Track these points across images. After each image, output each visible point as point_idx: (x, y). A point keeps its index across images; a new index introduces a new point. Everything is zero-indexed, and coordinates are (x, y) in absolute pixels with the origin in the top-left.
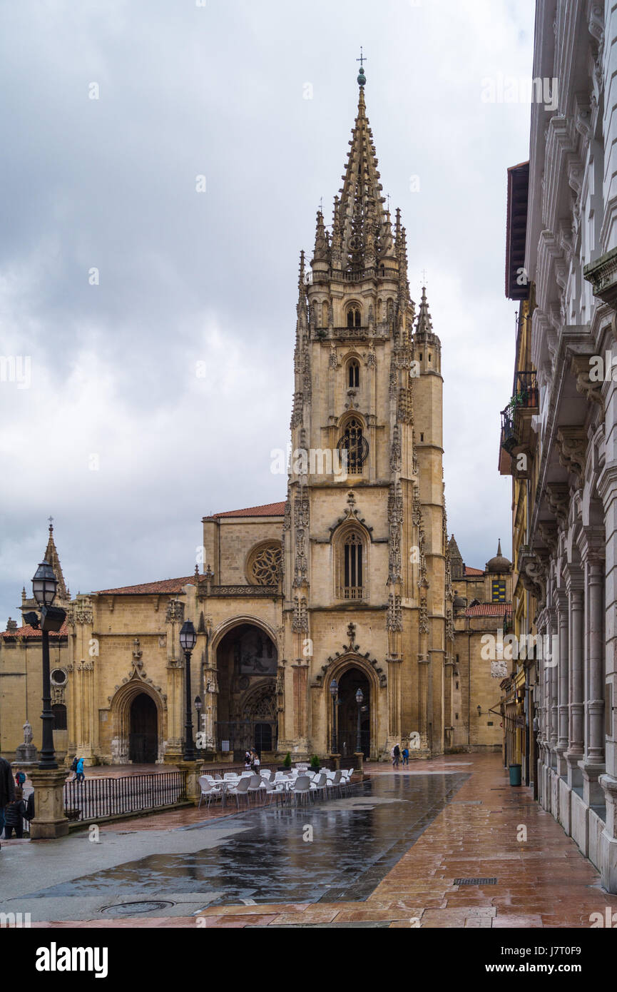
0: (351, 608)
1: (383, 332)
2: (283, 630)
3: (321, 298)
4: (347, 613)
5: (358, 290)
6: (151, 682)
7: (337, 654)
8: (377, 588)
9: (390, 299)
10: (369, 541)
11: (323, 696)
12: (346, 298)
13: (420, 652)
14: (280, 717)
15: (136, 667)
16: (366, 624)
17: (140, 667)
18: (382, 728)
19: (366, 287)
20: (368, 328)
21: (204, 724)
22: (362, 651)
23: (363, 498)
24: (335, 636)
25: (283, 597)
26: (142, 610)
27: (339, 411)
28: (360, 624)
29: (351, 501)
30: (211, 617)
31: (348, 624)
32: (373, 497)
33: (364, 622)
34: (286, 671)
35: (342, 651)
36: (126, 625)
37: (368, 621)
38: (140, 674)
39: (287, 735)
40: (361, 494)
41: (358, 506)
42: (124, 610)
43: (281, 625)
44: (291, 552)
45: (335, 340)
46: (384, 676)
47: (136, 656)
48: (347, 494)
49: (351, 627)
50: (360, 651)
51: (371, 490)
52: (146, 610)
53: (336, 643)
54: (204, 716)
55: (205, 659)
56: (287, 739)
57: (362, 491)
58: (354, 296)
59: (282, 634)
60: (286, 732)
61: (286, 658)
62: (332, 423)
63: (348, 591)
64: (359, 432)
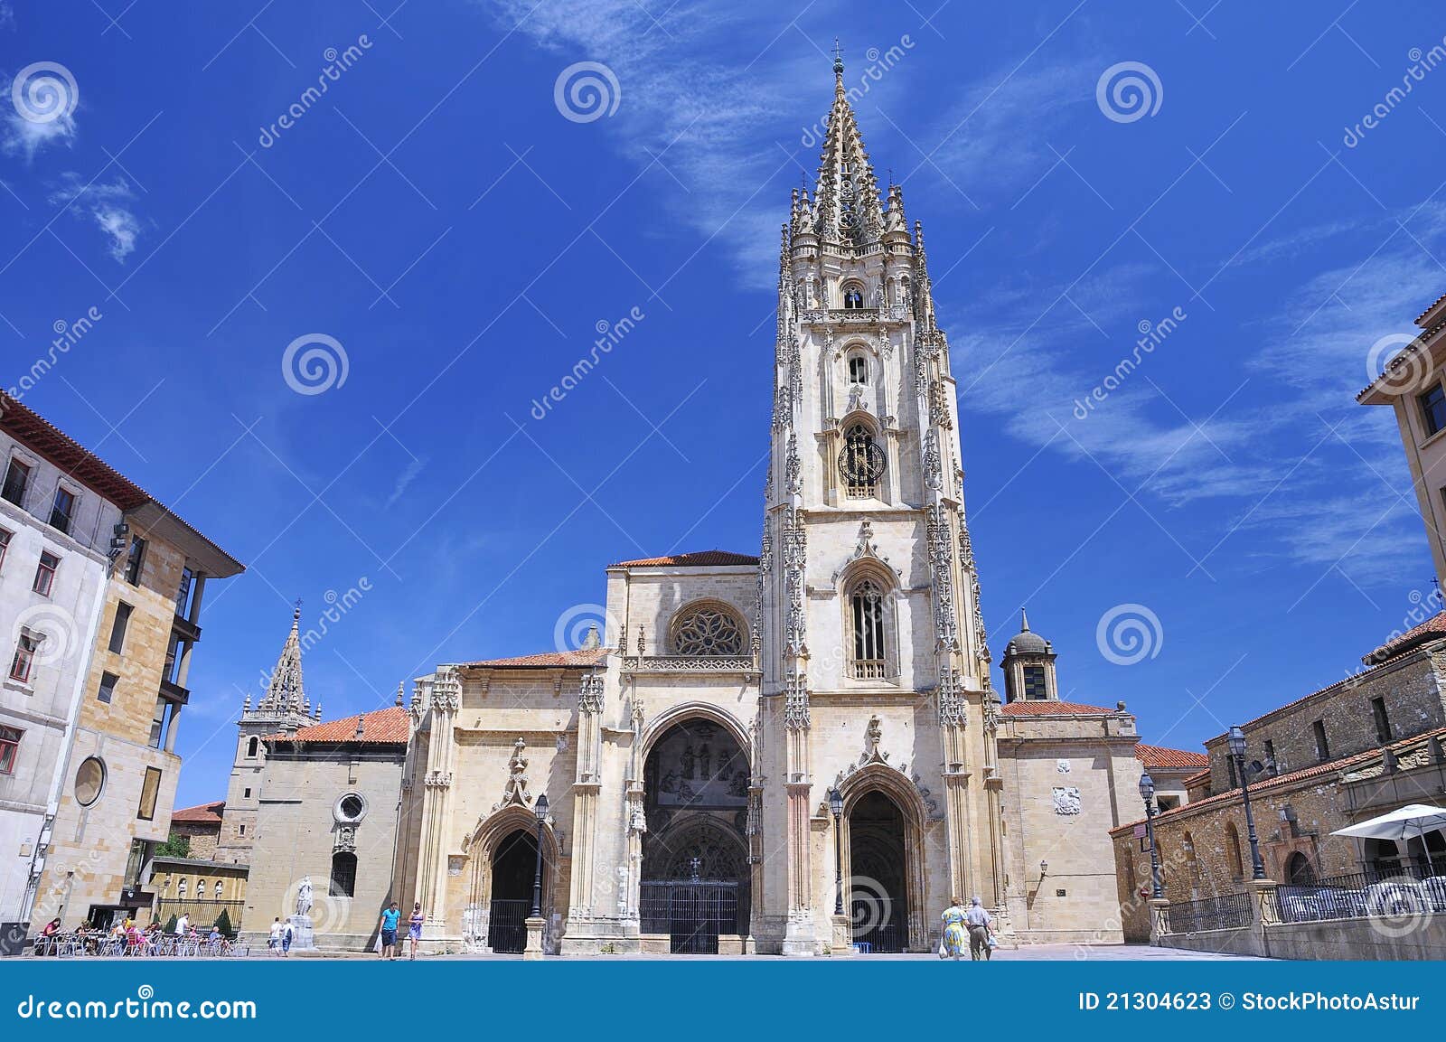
0: (873, 692)
1: (899, 315)
2: (759, 726)
3: (810, 277)
4: (867, 699)
7: (852, 768)
8: (912, 661)
10: (896, 591)
11: (830, 835)
12: (842, 278)
13: (987, 762)
14: (755, 872)
15: (518, 785)
16: (899, 717)
17: (523, 784)
18: (932, 893)
19: (870, 264)
20: (877, 311)
21: (624, 885)
22: (892, 763)
23: (884, 527)
24: (849, 737)
25: (762, 676)
26: (534, 692)
27: (840, 413)
28: (889, 716)
29: (865, 534)
30: (643, 706)
31: (869, 717)
32: (899, 527)
33: (895, 714)
34: (763, 796)
35: (861, 764)
36: (505, 716)
37: (902, 712)
38: (522, 796)
39: (766, 905)
40: (881, 522)
41: (877, 539)
42: (503, 691)
43: (757, 719)
44: (773, 606)
45: (833, 325)
46: (933, 803)
47: (520, 766)
48: (859, 523)
49: (874, 723)
50: (889, 763)
51: (895, 517)
52: (539, 690)
53: (850, 748)
54: (624, 871)
55: (629, 774)
56: (767, 912)
57: (884, 520)
58: (854, 276)
59: (759, 733)
60: (765, 900)
61: (765, 773)
62: (830, 427)
63: (860, 667)
64: (869, 441)
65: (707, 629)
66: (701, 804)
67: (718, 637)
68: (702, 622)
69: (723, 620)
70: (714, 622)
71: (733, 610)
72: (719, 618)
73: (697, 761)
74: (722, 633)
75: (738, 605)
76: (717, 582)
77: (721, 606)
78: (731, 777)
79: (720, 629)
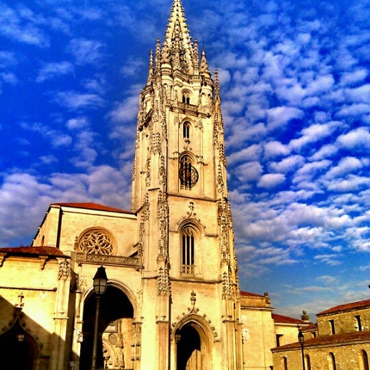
0: (192, 280)
1: (207, 111)
2: (141, 293)
3: (170, 83)
4: (190, 283)
5: (191, 85)
6: (30, 331)
7: (183, 314)
8: (208, 267)
9: (209, 95)
10: (203, 235)
12: (182, 88)
13: (237, 316)
15: (18, 317)
16: (202, 293)
17: (21, 317)
19: (195, 84)
20: (197, 107)
22: (200, 313)
23: (199, 206)
24: (182, 301)
25: (143, 268)
26: (29, 267)
28: (199, 292)
29: (192, 207)
30: (86, 278)
31: (191, 291)
32: (205, 206)
33: (201, 291)
34: (142, 326)
35: (187, 313)
36: (11, 279)
37: (204, 290)
38: (21, 324)
40: (197, 203)
41: (195, 211)
42: (11, 266)
43: (140, 289)
44: (149, 235)
45: (179, 109)
46: (216, 333)
48: (188, 202)
49: (193, 294)
50: (199, 313)
51: (204, 202)
52: (32, 268)
53: (183, 306)
55: (78, 313)
57: (197, 201)
58: (187, 88)
59: (141, 296)
62: (177, 156)
63: (184, 268)
64: (190, 165)
65: (97, 241)
67: (102, 246)
68: (94, 238)
69: (104, 238)
70: (100, 238)
71: (110, 234)
72: (102, 236)
74: (104, 244)
75: (113, 232)
76: (104, 219)
77: (104, 230)
79: (103, 242)
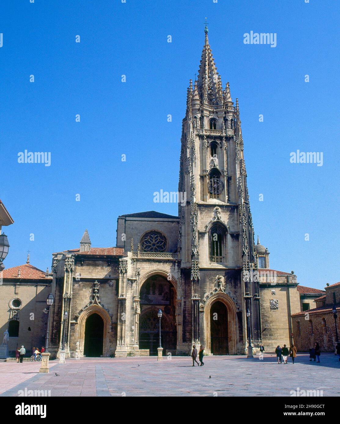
1: (230, 134)
6: (104, 307)
12: (210, 117)
15: (95, 297)
17: (98, 297)
20: (222, 131)
21: (133, 332)
27: (208, 168)
38: (98, 302)
45: (206, 135)
47: (96, 291)
54: (133, 328)
58: (213, 117)
64: (217, 178)
65: (153, 240)
66: (152, 303)
67: (158, 243)
69: (159, 238)
70: (156, 238)
73: (151, 288)
75: (165, 233)
77: (159, 232)
78: (163, 294)
79: (158, 241)
